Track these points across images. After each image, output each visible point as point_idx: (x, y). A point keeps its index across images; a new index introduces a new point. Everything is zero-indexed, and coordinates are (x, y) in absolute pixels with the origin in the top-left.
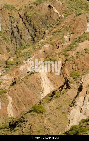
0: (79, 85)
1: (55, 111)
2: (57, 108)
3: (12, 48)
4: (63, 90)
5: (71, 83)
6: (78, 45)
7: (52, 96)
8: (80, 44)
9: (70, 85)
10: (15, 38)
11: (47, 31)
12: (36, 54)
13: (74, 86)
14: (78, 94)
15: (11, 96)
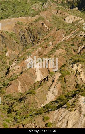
0: (53, 79)
1: (40, 93)
2: (42, 92)
3: (21, 47)
4: (45, 81)
5: (49, 78)
6: (56, 52)
7: (40, 84)
8: (57, 50)
9: (49, 79)
10: (23, 41)
11: (40, 38)
12: (34, 53)
13: (51, 79)
14: (52, 84)
15: (20, 81)
